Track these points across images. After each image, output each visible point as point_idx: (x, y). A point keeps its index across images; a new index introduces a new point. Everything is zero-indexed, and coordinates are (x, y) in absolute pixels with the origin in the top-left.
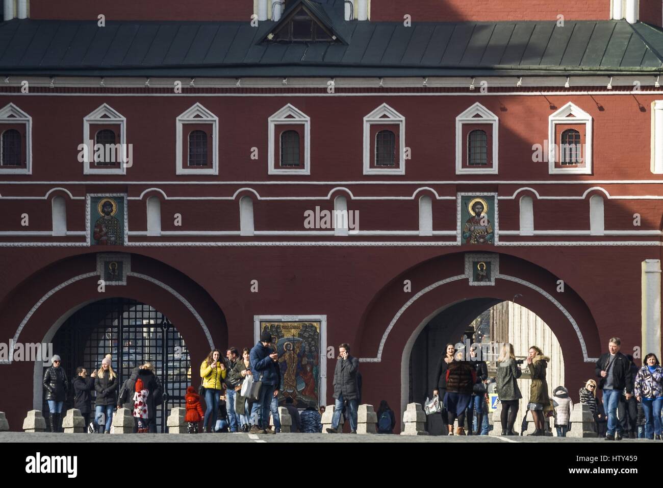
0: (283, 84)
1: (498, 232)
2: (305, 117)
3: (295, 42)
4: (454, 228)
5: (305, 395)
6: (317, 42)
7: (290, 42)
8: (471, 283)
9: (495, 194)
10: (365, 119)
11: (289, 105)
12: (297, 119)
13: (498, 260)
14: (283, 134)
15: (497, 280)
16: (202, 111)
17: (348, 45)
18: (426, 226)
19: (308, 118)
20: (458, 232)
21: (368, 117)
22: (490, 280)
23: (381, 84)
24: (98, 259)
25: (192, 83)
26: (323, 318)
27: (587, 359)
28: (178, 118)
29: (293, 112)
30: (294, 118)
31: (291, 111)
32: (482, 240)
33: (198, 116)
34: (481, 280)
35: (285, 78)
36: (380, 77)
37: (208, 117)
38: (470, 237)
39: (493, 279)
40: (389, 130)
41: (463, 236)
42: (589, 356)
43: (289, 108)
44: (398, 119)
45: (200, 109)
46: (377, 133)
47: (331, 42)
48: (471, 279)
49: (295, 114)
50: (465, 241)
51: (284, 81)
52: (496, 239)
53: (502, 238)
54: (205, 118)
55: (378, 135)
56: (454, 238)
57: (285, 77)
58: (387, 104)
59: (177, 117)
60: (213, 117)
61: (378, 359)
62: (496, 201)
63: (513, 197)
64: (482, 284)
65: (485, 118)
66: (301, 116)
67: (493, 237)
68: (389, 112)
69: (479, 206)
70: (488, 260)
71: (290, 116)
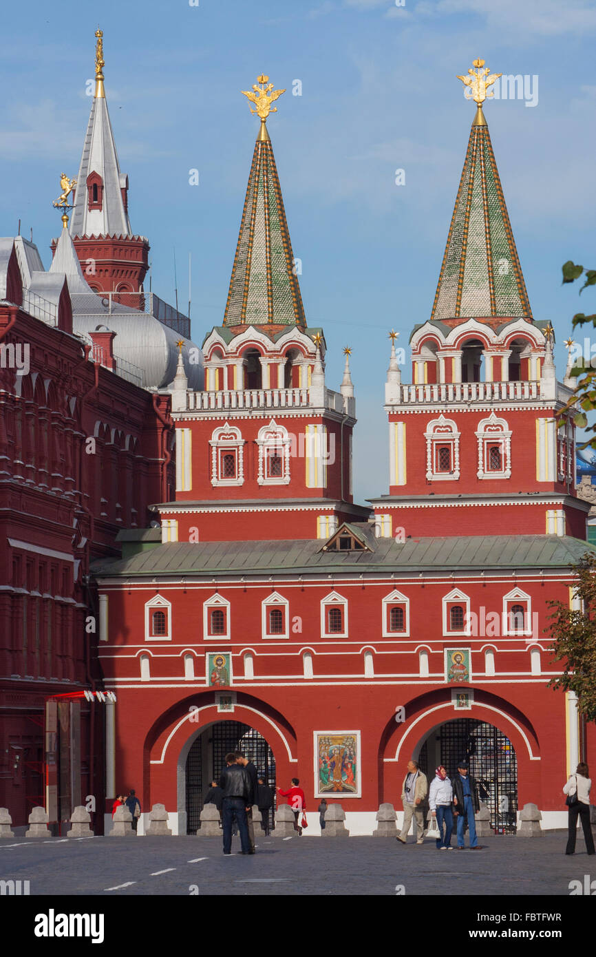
0: (329, 578)
1: (471, 674)
2: (344, 600)
3: (341, 552)
4: (443, 672)
5: (347, 784)
6: (355, 551)
7: (338, 552)
8: (455, 709)
9: (469, 649)
10: (383, 600)
11: (334, 592)
12: (339, 601)
13: (473, 693)
14: (330, 611)
15: (473, 706)
17: (375, 553)
18: (424, 670)
19: (346, 600)
20: (445, 675)
21: (385, 599)
22: (468, 706)
23: (393, 577)
24: (216, 695)
26: (358, 732)
27: (532, 758)
28: (263, 602)
29: (336, 597)
30: (337, 600)
32: (461, 680)
33: (275, 600)
34: (462, 706)
36: (392, 573)
37: (282, 601)
38: (453, 677)
39: (470, 706)
40: (399, 607)
41: (449, 677)
42: (534, 756)
43: (334, 594)
44: (405, 600)
45: (277, 596)
46: (392, 609)
47: (364, 551)
48: (455, 706)
49: (338, 598)
50: (450, 681)
51: (329, 576)
52: (470, 678)
53: (474, 678)
54: (280, 602)
56: (442, 678)
57: (330, 574)
58: (397, 590)
60: (285, 601)
61: (396, 759)
62: (470, 654)
63: (481, 651)
64: (463, 709)
65: (461, 598)
66: (342, 599)
67: (468, 677)
68: (399, 596)
69: (459, 657)
70: (466, 693)
71: (335, 599)
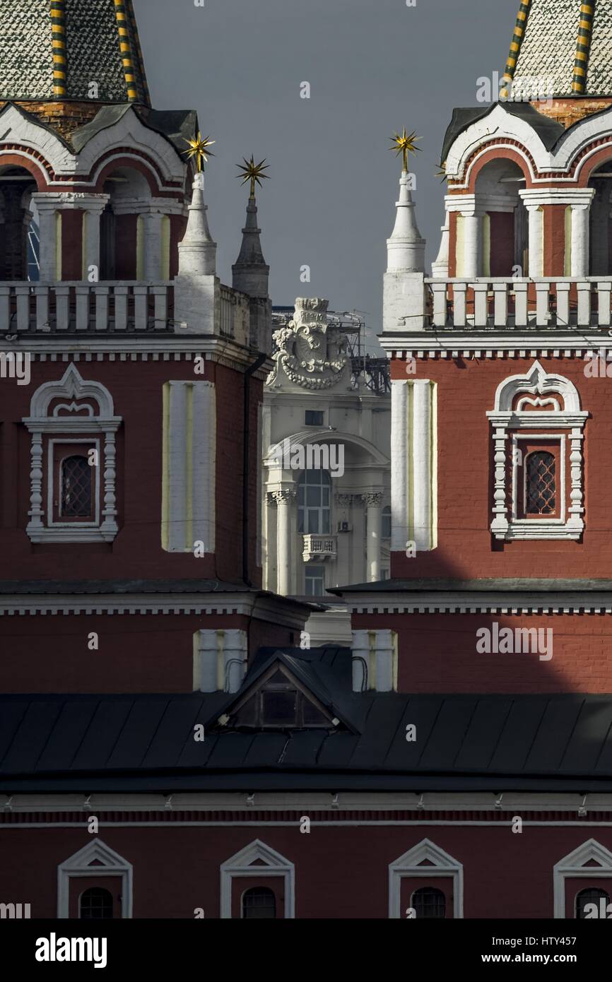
0: (248, 805)
2: (285, 864)
3: (267, 730)
6: (306, 729)
7: (258, 730)
10: (392, 867)
11: (257, 841)
12: (272, 866)
14: (246, 894)
16: (104, 854)
17: (360, 734)
19: (291, 866)
21: (398, 865)
23: (420, 803)
25: (87, 803)
28: (61, 867)
29: (264, 855)
30: (267, 865)
31: (262, 853)
33: (96, 862)
35: (251, 794)
36: (418, 792)
37: (114, 864)
40: (435, 887)
43: (257, 848)
44: (451, 867)
45: (99, 850)
46: (413, 893)
47: (331, 729)
49: (268, 858)
51: (249, 799)
54: (109, 866)
55: (414, 896)
57: (250, 792)
58: (431, 840)
59: (60, 863)
60: (122, 864)
65: (605, 867)
66: (279, 863)
68: (434, 856)
71: (259, 862)
